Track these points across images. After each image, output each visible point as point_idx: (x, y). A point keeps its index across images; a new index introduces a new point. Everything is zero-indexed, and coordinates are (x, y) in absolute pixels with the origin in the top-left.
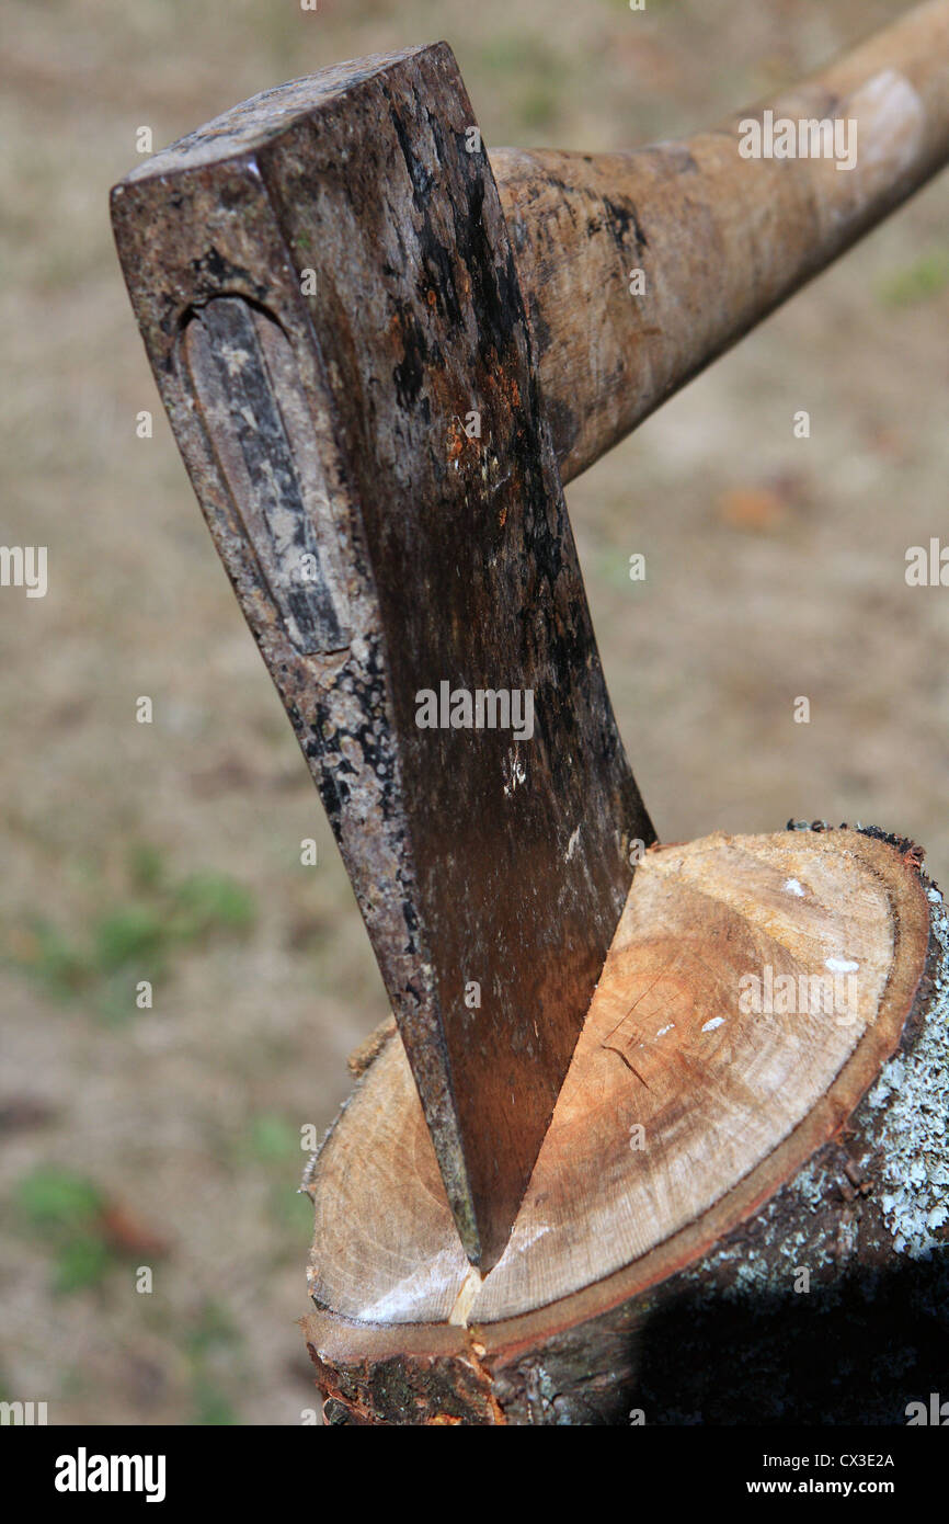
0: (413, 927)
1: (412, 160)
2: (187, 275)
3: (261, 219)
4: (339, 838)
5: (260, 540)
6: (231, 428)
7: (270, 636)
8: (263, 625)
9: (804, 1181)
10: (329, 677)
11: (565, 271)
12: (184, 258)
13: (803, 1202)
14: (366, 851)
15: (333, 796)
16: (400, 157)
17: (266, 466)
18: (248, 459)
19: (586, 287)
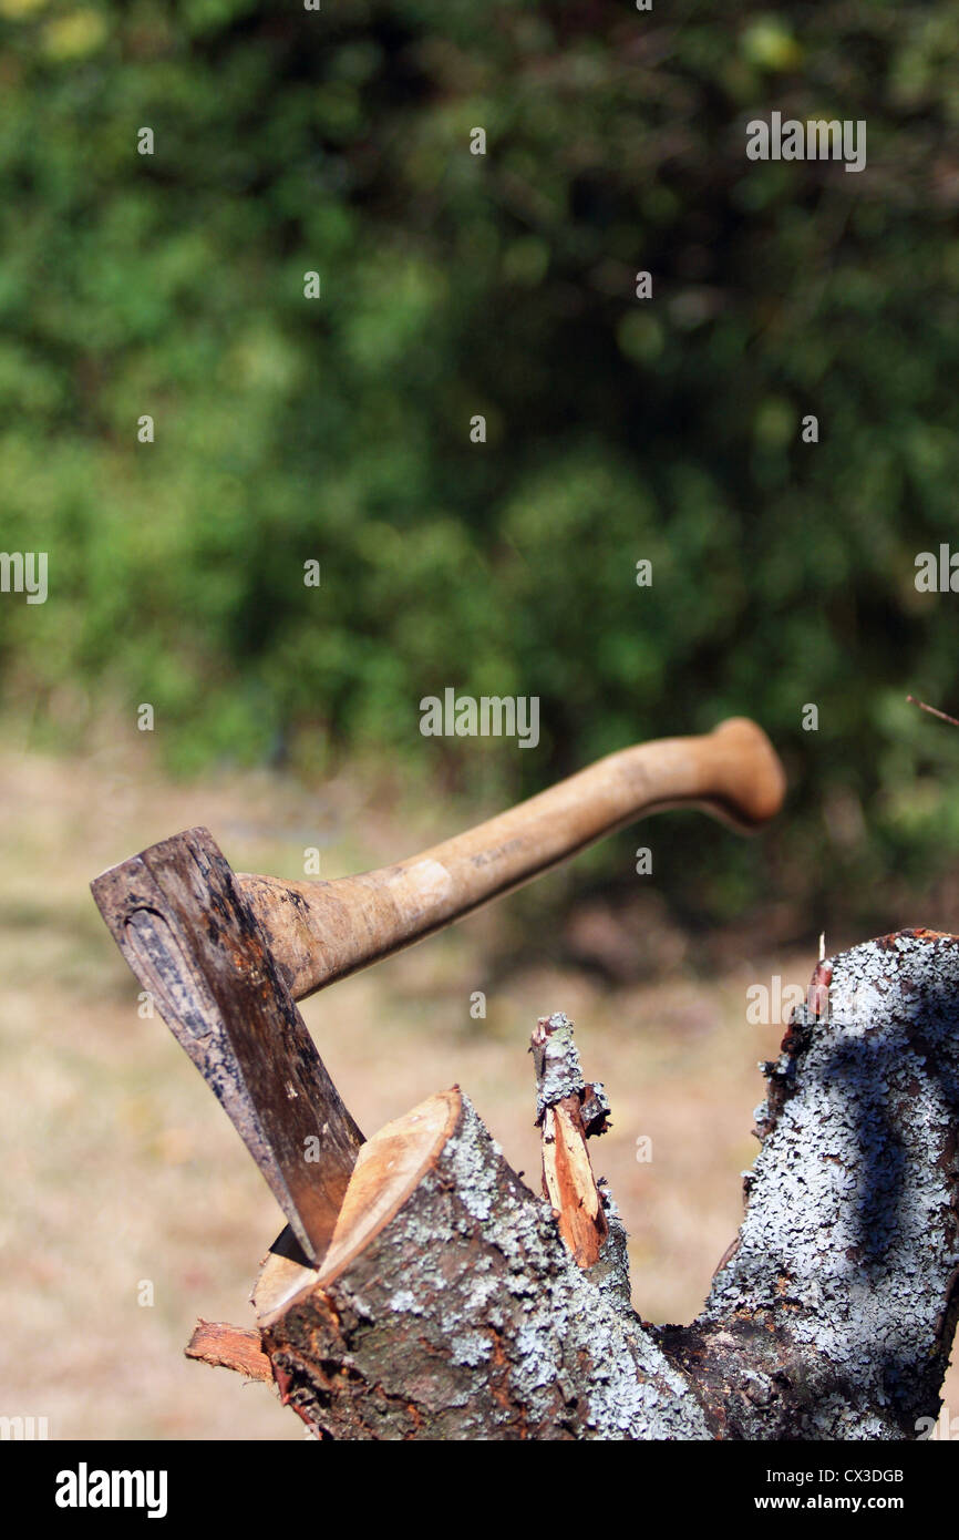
0: (259, 1133)
1: (199, 863)
2: (123, 906)
3: (146, 877)
4: (224, 1107)
5: (170, 1001)
6: (151, 960)
7: (181, 1036)
8: (179, 1032)
9: (424, 1183)
10: (207, 1044)
11: (274, 914)
12: (121, 900)
13: (426, 1193)
14: (237, 1109)
15: (218, 1091)
16: (193, 861)
17: (166, 970)
18: (159, 971)
19: (285, 921)
